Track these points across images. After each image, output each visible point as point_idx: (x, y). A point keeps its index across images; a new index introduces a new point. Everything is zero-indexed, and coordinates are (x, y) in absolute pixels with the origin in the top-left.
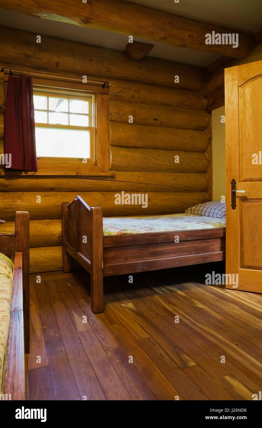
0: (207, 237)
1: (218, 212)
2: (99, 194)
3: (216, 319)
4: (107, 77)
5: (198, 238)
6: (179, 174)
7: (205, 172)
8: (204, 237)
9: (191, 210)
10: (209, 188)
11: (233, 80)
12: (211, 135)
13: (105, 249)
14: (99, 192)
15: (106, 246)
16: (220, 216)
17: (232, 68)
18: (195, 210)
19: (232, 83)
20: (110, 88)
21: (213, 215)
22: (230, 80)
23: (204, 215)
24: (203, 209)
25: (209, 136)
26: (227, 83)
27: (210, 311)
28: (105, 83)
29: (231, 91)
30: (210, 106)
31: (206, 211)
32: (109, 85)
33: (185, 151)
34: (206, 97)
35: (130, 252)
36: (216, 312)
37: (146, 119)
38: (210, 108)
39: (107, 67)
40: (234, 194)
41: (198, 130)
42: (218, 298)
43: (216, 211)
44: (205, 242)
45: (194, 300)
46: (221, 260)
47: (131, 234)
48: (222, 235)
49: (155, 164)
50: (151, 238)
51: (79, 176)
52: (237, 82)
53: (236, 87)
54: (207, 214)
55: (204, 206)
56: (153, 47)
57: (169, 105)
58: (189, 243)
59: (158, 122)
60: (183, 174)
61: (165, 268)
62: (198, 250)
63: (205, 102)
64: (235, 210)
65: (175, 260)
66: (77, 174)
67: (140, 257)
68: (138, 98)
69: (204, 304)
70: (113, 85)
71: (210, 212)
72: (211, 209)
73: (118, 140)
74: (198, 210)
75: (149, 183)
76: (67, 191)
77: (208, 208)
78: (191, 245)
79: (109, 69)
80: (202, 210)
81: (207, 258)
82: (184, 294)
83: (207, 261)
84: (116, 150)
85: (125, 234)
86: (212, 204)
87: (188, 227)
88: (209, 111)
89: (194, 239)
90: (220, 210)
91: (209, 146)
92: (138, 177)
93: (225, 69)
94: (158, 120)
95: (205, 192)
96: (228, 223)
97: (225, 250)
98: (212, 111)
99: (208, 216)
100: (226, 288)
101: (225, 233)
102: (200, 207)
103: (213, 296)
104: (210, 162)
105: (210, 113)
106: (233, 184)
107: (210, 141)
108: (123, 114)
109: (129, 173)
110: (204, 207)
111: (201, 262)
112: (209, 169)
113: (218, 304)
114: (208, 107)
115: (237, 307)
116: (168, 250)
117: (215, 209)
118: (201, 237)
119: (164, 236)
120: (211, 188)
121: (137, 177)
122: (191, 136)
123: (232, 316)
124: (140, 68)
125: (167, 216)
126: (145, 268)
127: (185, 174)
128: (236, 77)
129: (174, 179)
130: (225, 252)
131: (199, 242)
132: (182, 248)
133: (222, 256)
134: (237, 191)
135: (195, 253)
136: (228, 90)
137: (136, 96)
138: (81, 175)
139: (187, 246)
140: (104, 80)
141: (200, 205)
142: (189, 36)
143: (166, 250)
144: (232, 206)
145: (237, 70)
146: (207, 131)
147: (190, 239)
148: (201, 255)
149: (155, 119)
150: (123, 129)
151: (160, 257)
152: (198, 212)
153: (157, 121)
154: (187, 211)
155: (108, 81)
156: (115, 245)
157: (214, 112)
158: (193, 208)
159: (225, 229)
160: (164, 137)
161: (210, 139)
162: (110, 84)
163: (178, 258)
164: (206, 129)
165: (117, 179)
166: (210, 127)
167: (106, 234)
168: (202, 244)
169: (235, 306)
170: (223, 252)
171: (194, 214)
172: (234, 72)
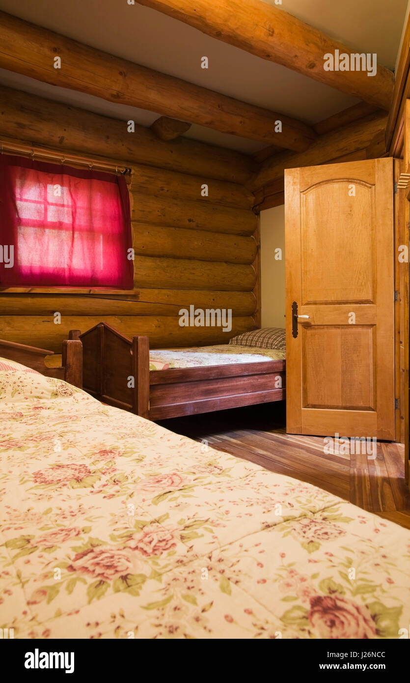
0: (265, 371)
1: (273, 341)
2: (116, 319)
3: (283, 463)
4: (127, 161)
5: (255, 373)
6: (219, 292)
7: (252, 290)
8: (262, 371)
9: (237, 340)
10: (257, 312)
11: (294, 183)
12: (259, 243)
13: (152, 387)
14: (116, 316)
15: (151, 384)
16: (276, 347)
17: (293, 169)
18: (242, 340)
19: (292, 187)
20: (133, 176)
21: (267, 346)
22: (291, 183)
23: (255, 346)
24: (253, 338)
25: (257, 244)
26: (287, 187)
27: (274, 456)
28: (127, 170)
29: (292, 197)
30: (258, 205)
31: (257, 341)
32: (131, 173)
33: (226, 262)
34: (253, 193)
35: (180, 390)
36: (281, 457)
37: (178, 220)
38: (257, 207)
39: (128, 148)
40: (295, 319)
41: (242, 235)
42: (280, 444)
43: (271, 341)
44: (263, 378)
45: (253, 448)
46: (280, 399)
47: (180, 368)
48: (281, 369)
49: (189, 279)
50: (203, 373)
51: (92, 294)
52: (299, 187)
53: (297, 192)
54: (259, 344)
55: (254, 334)
56: (190, 126)
57: (206, 201)
58: (245, 379)
59: (193, 224)
60: (225, 292)
61: (219, 409)
62: (254, 388)
63: (252, 199)
64: (296, 338)
65: (230, 400)
66: (90, 292)
67: (190, 397)
68: (168, 191)
69: (266, 450)
70: (136, 173)
71: (262, 343)
72: (264, 338)
73: (143, 247)
74: (247, 340)
75: (182, 304)
76: (73, 315)
77: (259, 337)
78: (247, 382)
79: (132, 151)
80: (252, 340)
81: (265, 397)
82: (239, 442)
83: (265, 400)
84: (140, 260)
85: (172, 368)
86: (265, 332)
87: (242, 360)
88: (256, 211)
89: (250, 374)
90: (275, 339)
91: (257, 257)
92: (168, 296)
93: (285, 170)
94: (193, 222)
95: (251, 317)
96: (288, 354)
97: (285, 387)
98: (261, 212)
99: (261, 347)
100: (287, 433)
101: (284, 367)
102: (249, 335)
103: (273, 442)
104: (257, 278)
105: (258, 214)
106: (295, 307)
107: (258, 250)
108: (150, 212)
109: (156, 291)
110: (255, 336)
111: (257, 401)
112: (256, 287)
113: (282, 449)
114: (256, 206)
115: (303, 451)
116: (221, 387)
117: (269, 338)
118: (259, 371)
119: (217, 371)
120: (259, 311)
121: (166, 296)
122: (235, 244)
123: (300, 460)
124: (172, 152)
125: (210, 348)
126: (196, 410)
127: (227, 292)
128: (297, 181)
129: (213, 300)
130: (286, 390)
131: (256, 377)
132: (237, 385)
133: (281, 394)
134: (299, 316)
135: (251, 391)
136: (288, 196)
137: (166, 189)
138: (95, 293)
139: (242, 382)
140: (124, 165)
141: (248, 333)
142: (241, 122)
143: (219, 387)
144: (293, 333)
145: (299, 172)
146: (253, 237)
147: (247, 374)
148: (259, 394)
149: (190, 220)
150: (149, 233)
151: (212, 397)
152: (246, 343)
153: (191, 222)
154: (232, 341)
155: (130, 167)
156: (162, 383)
157: (264, 213)
158: (240, 337)
159: (285, 361)
160: (201, 244)
161: (258, 247)
162: (133, 172)
163: (233, 397)
164: (252, 235)
165: (141, 299)
166: (258, 232)
167: (151, 370)
168: (259, 380)
169: (301, 450)
170: (283, 390)
171: (241, 345)
172: (296, 175)
